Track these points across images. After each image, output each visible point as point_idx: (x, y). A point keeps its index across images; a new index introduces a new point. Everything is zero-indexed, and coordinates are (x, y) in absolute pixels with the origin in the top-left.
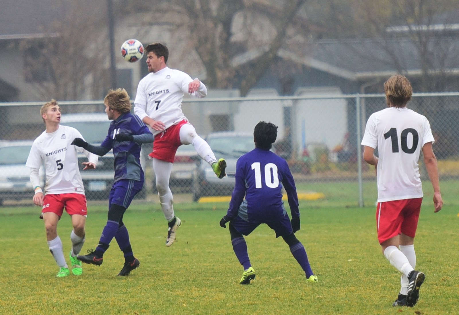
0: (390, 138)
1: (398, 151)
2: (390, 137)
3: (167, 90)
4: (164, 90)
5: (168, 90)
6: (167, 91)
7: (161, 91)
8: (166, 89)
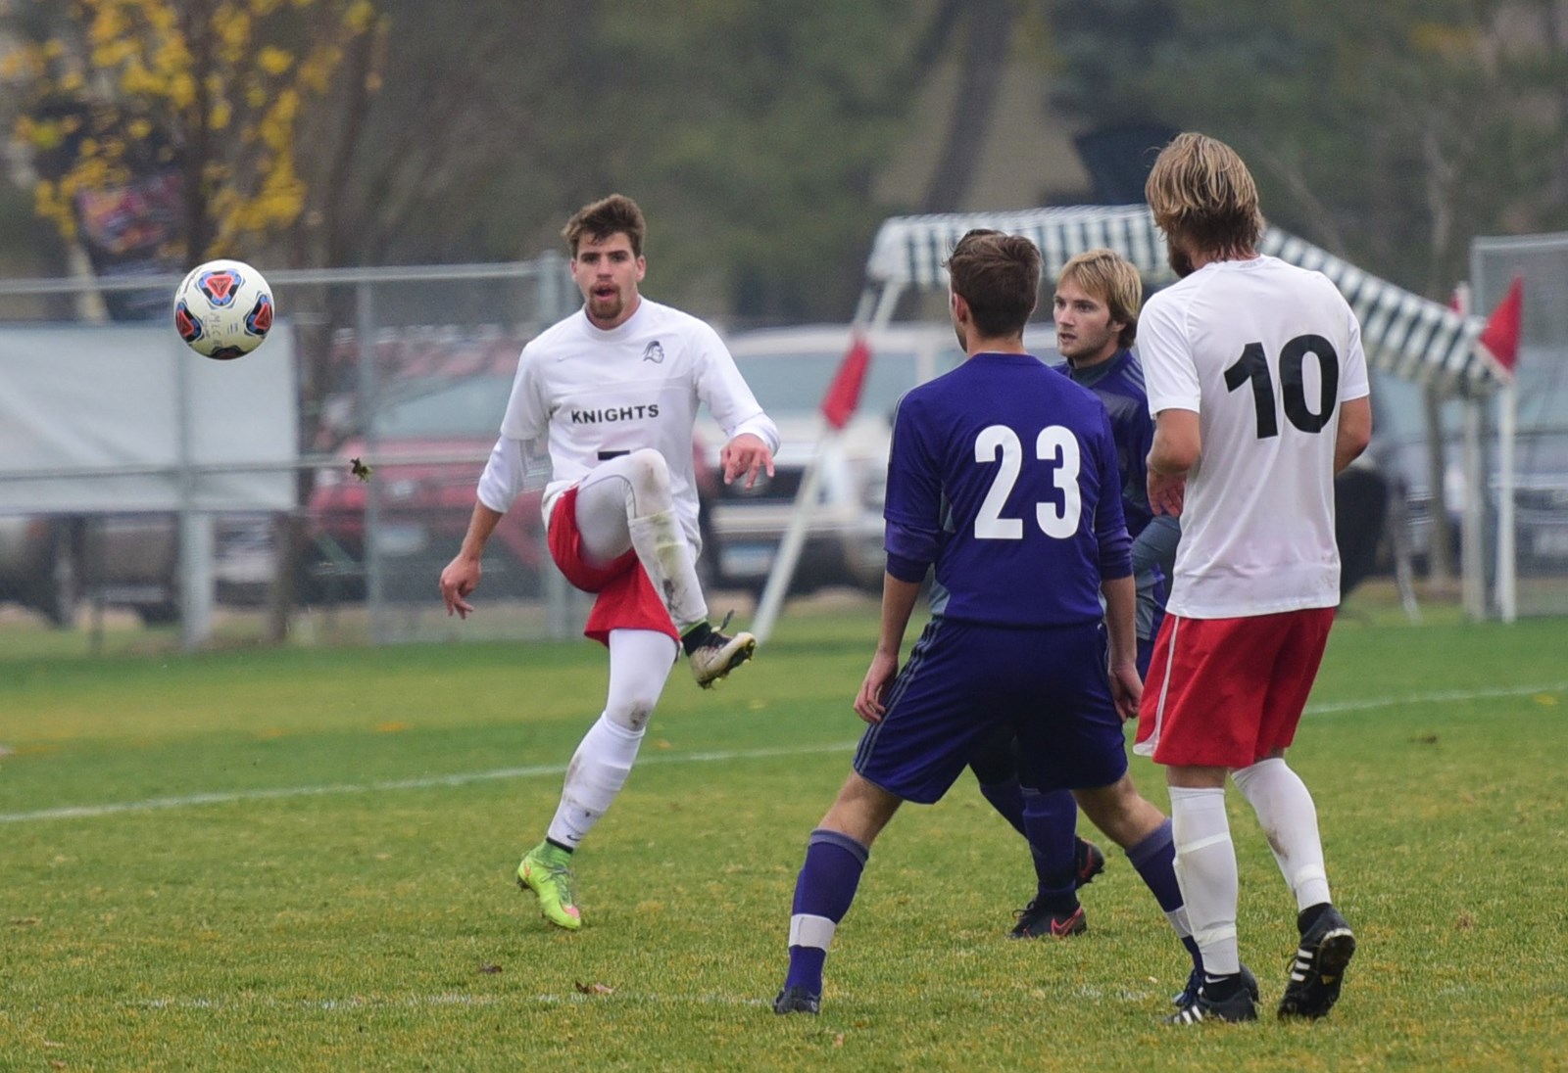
0: (1248, 384)
1: (1274, 432)
2: (1249, 381)
3: (650, 408)
4: (640, 409)
5: (656, 406)
6: (653, 413)
7: (626, 410)
8: (648, 405)
